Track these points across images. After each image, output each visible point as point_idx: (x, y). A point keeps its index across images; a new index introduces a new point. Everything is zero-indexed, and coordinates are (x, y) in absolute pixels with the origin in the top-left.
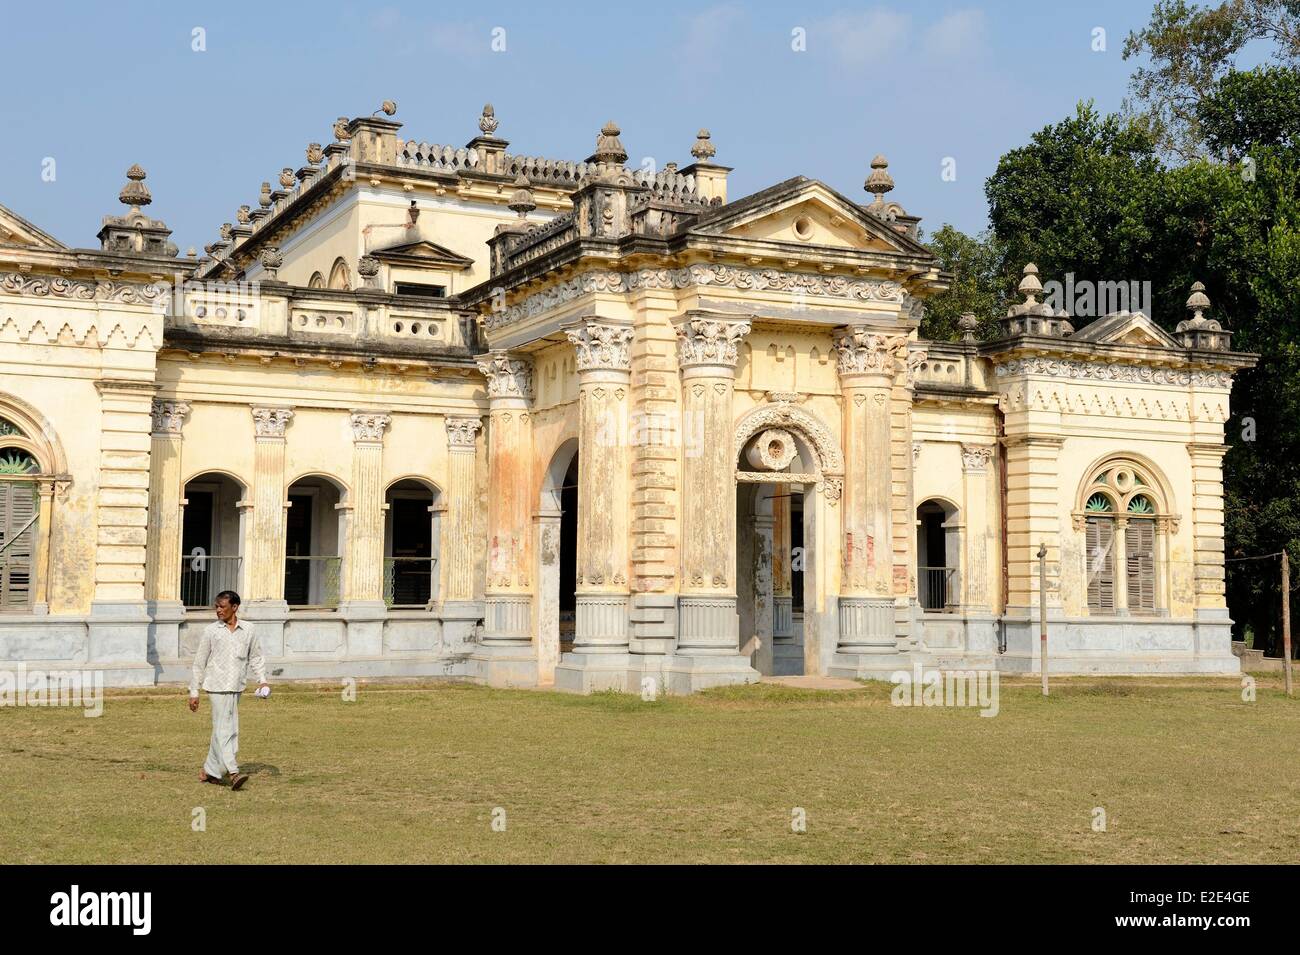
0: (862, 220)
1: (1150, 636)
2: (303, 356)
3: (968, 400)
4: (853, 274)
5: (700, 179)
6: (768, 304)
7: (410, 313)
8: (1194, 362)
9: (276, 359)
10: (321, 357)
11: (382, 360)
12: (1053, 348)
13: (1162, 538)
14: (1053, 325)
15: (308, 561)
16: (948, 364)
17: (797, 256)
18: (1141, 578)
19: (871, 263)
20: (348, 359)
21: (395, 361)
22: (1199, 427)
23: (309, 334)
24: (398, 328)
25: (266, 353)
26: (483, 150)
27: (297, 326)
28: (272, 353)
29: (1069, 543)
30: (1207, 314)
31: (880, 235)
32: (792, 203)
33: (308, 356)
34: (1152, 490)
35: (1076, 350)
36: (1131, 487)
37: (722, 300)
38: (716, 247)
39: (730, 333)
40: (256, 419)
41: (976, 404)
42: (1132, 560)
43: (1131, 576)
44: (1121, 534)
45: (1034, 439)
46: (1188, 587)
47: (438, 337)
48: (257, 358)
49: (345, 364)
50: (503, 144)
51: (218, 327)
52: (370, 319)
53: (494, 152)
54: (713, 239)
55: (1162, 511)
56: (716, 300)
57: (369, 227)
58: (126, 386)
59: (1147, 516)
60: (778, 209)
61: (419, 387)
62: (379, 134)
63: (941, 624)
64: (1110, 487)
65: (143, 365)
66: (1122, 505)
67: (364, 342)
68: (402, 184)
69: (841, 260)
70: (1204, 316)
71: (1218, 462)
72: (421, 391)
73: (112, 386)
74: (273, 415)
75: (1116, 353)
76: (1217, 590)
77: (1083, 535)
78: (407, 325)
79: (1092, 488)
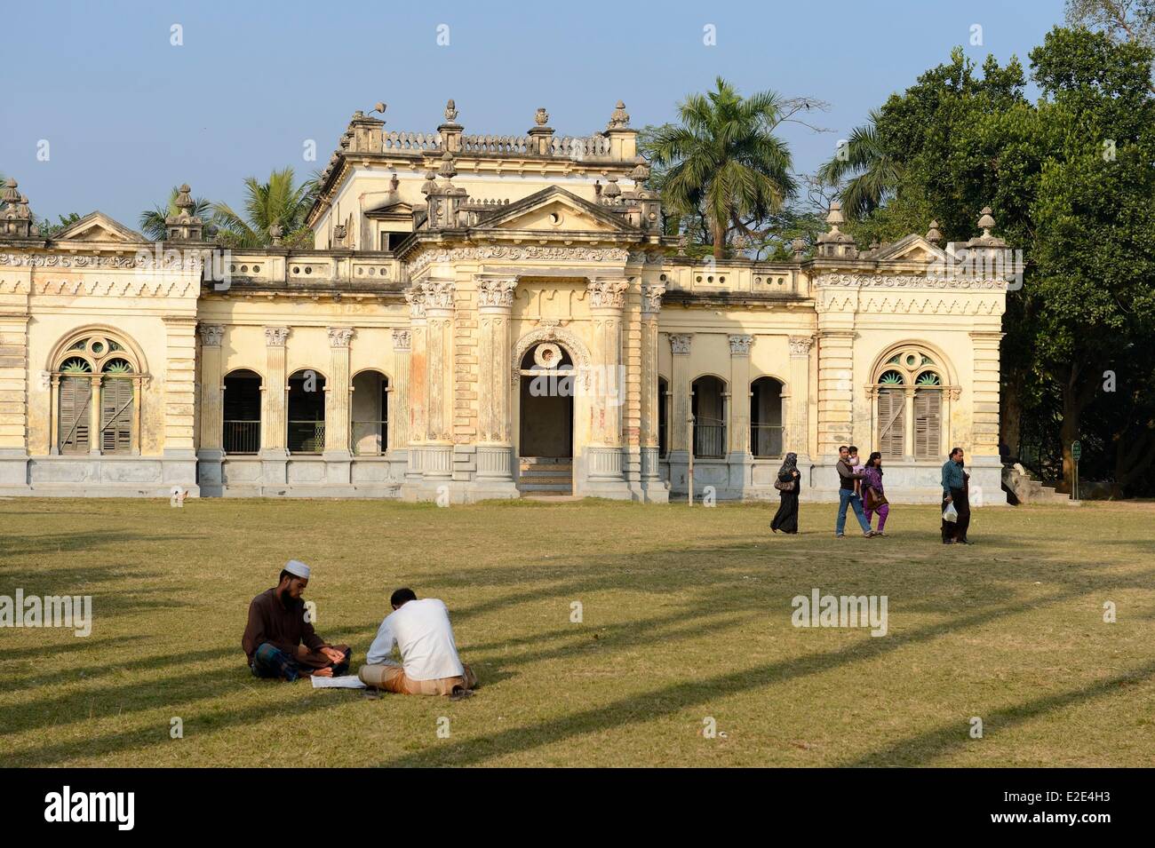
0: (591, 212)
1: (930, 476)
2: (293, 294)
3: (788, 304)
4: (588, 246)
5: (613, 140)
6: (531, 267)
7: (367, 262)
9: (276, 297)
10: (305, 295)
11: (345, 295)
12: (840, 267)
13: (946, 404)
14: (847, 248)
16: (779, 277)
17: (545, 238)
18: (928, 433)
19: (598, 239)
20: (322, 295)
21: (353, 295)
22: (978, 320)
23: (300, 279)
24: (361, 271)
25: (269, 293)
26: (445, 133)
27: (292, 274)
28: (273, 294)
29: (861, 408)
30: (993, 232)
31: (604, 221)
33: (296, 294)
34: (938, 367)
35: (861, 267)
36: (919, 367)
37: (499, 267)
38: (489, 236)
39: (504, 287)
40: (268, 334)
41: (795, 307)
42: (920, 421)
43: (919, 432)
44: (909, 401)
45: (830, 333)
46: (966, 439)
47: (387, 277)
48: (266, 297)
49: (320, 298)
50: (461, 129)
51: (242, 277)
52: (340, 267)
53: (453, 134)
54: (486, 232)
55: (945, 383)
56: (495, 267)
57: (363, 194)
58: (180, 320)
59: (935, 387)
61: (372, 311)
62: (369, 129)
63: (768, 467)
64: (901, 366)
65: (189, 306)
66: (909, 380)
67: (335, 282)
68: (385, 164)
69: (576, 238)
70: (990, 234)
71: (996, 345)
72: (374, 313)
73: (171, 320)
74: (277, 332)
75: (898, 268)
76: (992, 442)
77: (875, 403)
78: (366, 270)
79: (884, 368)
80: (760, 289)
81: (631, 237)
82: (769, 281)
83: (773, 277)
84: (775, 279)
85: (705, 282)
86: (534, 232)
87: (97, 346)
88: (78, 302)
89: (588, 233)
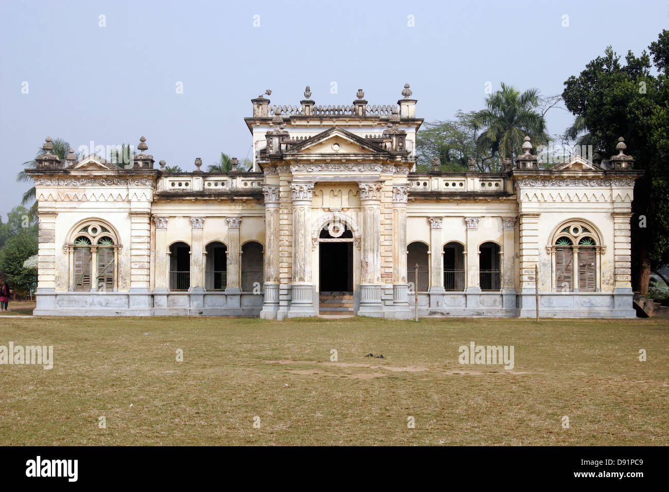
0: (358, 142)
1: (588, 301)
2: (206, 198)
3: (501, 198)
4: (356, 162)
6: (322, 176)
7: (249, 179)
8: (609, 176)
9: (196, 200)
10: (213, 198)
11: (235, 198)
12: (529, 174)
13: (598, 257)
14: (534, 163)
15: (221, 273)
16: (495, 183)
17: (329, 158)
18: (588, 274)
19: (362, 158)
20: (223, 198)
21: (240, 198)
22: (616, 205)
23: (211, 189)
24: (246, 184)
25: (192, 198)
26: (304, 105)
27: (207, 187)
28: (194, 198)
29: (545, 260)
30: (625, 152)
31: (365, 147)
32: (327, 138)
33: (208, 198)
34: (593, 235)
35: (542, 174)
36: (581, 234)
37: (303, 176)
38: (295, 158)
39: (305, 188)
40: (191, 222)
41: (505, 200)
42: (582, 267)
43: (581, 274)
44: (576, 255)
45: (525, 215)
46: (611, 278)
48: (191, 200)
49: (222, 200)
50: (313, 102)
51: (178, 189)
52: (234, 182)
53: (309, 106)
54: (293, 155)
55: (598, 244)
56: (300, 177)
57: (257, 141)
58: (138, 214)
59: (591, 246)
60: (321, 141)
62: (261, 105)
63: (490, 296)
64: (570, 234)
65: (145, 206)
66: (576, 243)
67: (231, 191)
68: (269, 123)
69: (348, 158)
70: (624, 153)
71: (628, 221)
73: (134, 214)
74: (197, 220)
75: (565, 174)
76: (627, 280)
77: (554, 257)
78: (249, 183)
79: (559, 235)
80: (484, 190)
81: (382, 156)
82: (490, 185)
83: (492, 183)
84: (493, 183)
85: (450, 186)
86: (322, 155)
87: (94, 230)
88: (83, 205)
89: (356, 155)
